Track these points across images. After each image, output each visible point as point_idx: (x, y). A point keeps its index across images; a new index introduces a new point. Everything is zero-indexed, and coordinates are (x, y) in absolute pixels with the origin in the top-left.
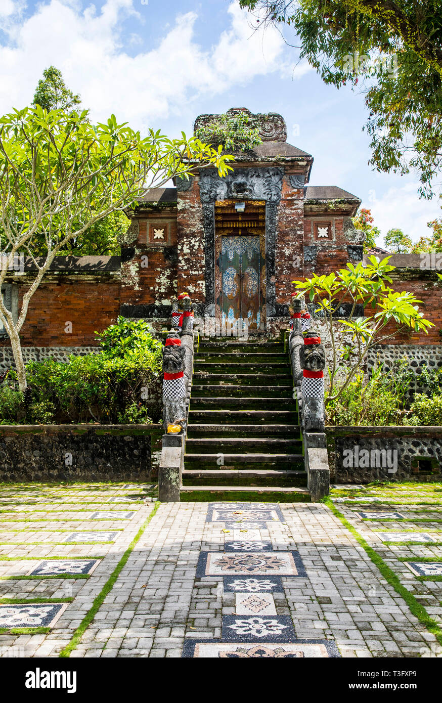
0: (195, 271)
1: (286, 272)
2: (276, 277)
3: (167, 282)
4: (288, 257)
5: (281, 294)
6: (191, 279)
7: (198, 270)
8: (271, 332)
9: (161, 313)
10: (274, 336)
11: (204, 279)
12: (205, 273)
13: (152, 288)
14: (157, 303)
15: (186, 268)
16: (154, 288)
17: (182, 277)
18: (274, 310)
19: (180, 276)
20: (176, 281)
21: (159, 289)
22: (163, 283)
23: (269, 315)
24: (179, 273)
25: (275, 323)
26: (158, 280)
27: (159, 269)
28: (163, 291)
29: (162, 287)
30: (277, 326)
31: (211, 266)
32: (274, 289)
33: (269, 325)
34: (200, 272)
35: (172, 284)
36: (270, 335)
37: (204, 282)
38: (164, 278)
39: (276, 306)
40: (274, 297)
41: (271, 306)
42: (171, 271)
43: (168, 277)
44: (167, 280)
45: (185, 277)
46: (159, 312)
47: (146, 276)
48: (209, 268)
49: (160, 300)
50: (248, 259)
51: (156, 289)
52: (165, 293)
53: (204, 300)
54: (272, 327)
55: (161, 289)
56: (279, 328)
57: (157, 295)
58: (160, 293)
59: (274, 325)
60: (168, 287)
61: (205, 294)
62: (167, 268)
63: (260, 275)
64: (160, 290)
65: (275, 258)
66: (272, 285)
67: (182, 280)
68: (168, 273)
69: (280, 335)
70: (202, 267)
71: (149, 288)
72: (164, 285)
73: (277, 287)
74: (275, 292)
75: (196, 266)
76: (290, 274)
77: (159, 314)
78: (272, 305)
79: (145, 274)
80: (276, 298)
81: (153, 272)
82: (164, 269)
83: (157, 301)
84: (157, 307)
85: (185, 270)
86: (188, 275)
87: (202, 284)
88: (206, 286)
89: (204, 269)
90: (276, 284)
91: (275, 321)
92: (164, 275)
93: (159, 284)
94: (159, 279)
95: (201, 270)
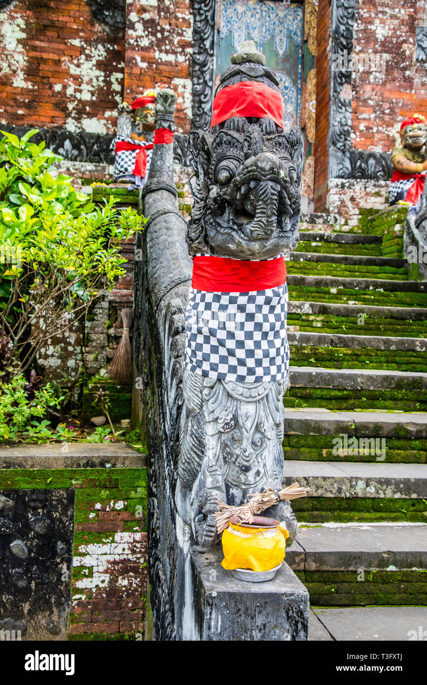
0: (167, 52)
1: (375, 78)
2: (354, 88)
3: (97, 78)
4: (383, 44)
5: (362, 127)
6: (159, 72)
7: (175, 53)
8: (340, 213)
9: (80, 150)
10: (346, 224)
11: (190, 75)
12: (194, 62)
13: (58, 88)
14: (71, 126)
15: (145, 42)
16: (65, 87)
17: (136, 64)
18: (347, 164)
19: (131, 62)
20: (120, 76)
21: (76, 91)
22: (86, 79)
23: (335, 173)
24: (129, 54)
25: (349, 193)
26: (74, 70)
27: (77, 42)
28: (86, 96)
29: (84, 87)
30: (352, 199)
31: (207, 44)
32: (348, 115)
33: (336, 197)
34: (181, 59)
35: (109, 83)
36: (336, 220)
37: (188, 83)
38: (88, 65)
39: (352, 153)
40: (347, 133)
41: (340, 154)
42: (107, 50)
43: (100, 65)
44: (98, 73)
45: (144, 65)
46: (75, 146)
47: (45, 56)
48: (203, 51)
49: (78, 119)
50: (277, 55)
51: (70, 91)
52: (92, 104)
53: (188, 127)
54: (343, 202)
55: (80, 91)
56: (357, 204)
57: (70, 106)
58: (80, 101)
59: (346, 198)
60: (100, 89)
61: (189, 113)
62: (97, 41)
63: (301, 91)
64: (78, 95)
65: (354, 42)
66: (344, 104)
67: (136, 71)
68: (99, 52)
69: (360, 220)
70: (184, 45)
71: (51, 87)
72: (90, 82)
73: (355, 112)
74: (350, 123)
75: (171, 42)
76: (384, 83)
77: (76, 152)
78: (344, 152)
79: (43, 50)
80: (353, 136)
81: (62, 46)
82: (87, 41)
83: (70, 120)
84: (70, 136)
85: (144, 49)
86: (151, 62)
87: (184, 87)
88: (195, 94)
89: (190, 50)
90: (354, 104)
91: (349, 188)
92: (89, 57)
93: (78, 79)
94: (78, 66)
95: (183, 53)
